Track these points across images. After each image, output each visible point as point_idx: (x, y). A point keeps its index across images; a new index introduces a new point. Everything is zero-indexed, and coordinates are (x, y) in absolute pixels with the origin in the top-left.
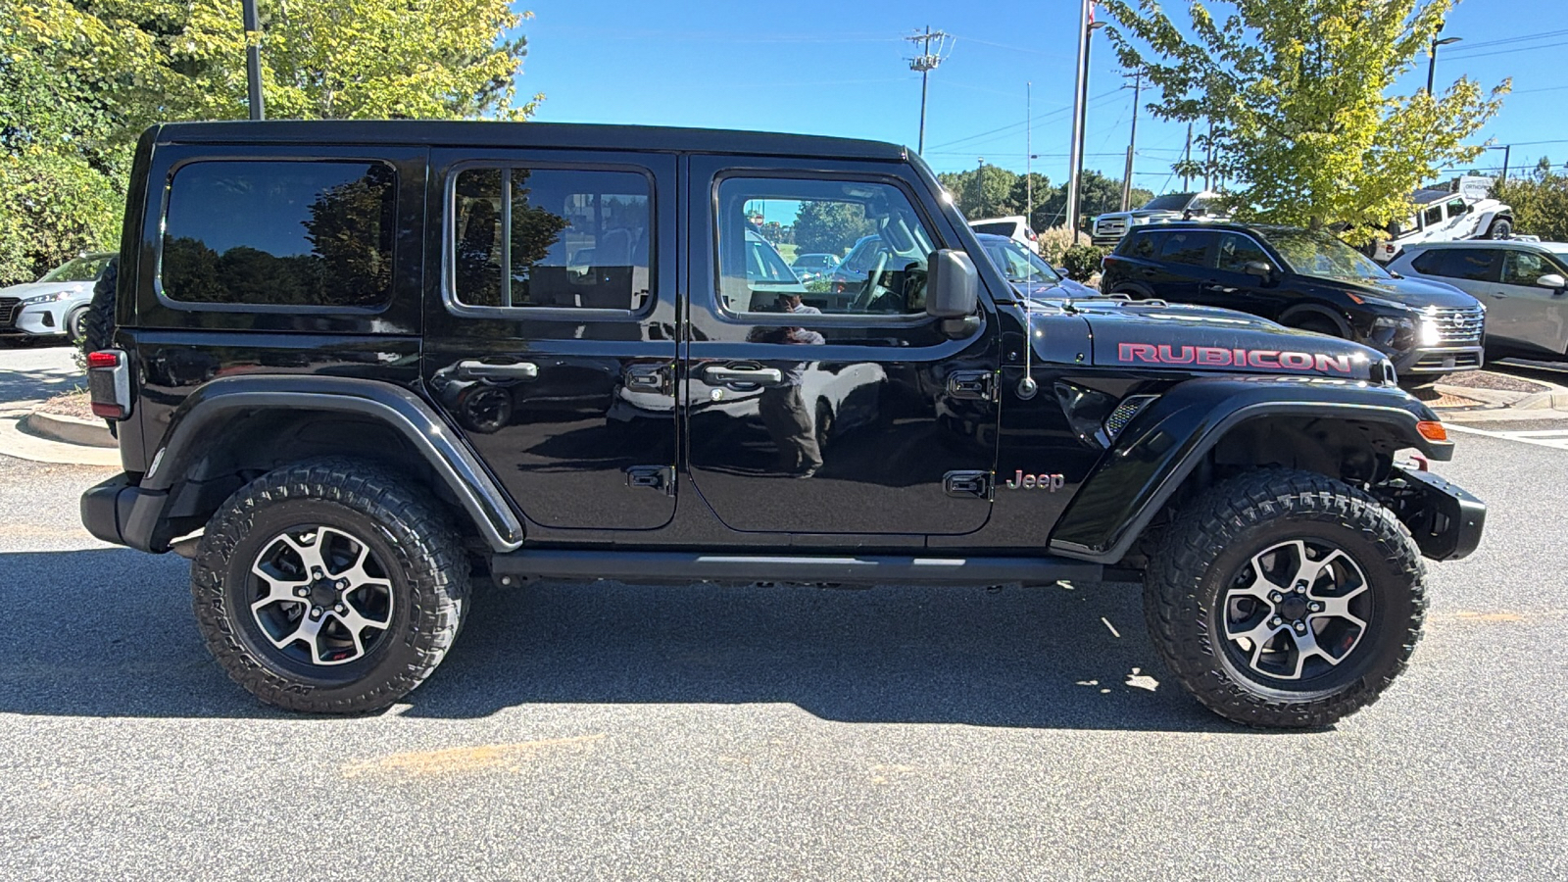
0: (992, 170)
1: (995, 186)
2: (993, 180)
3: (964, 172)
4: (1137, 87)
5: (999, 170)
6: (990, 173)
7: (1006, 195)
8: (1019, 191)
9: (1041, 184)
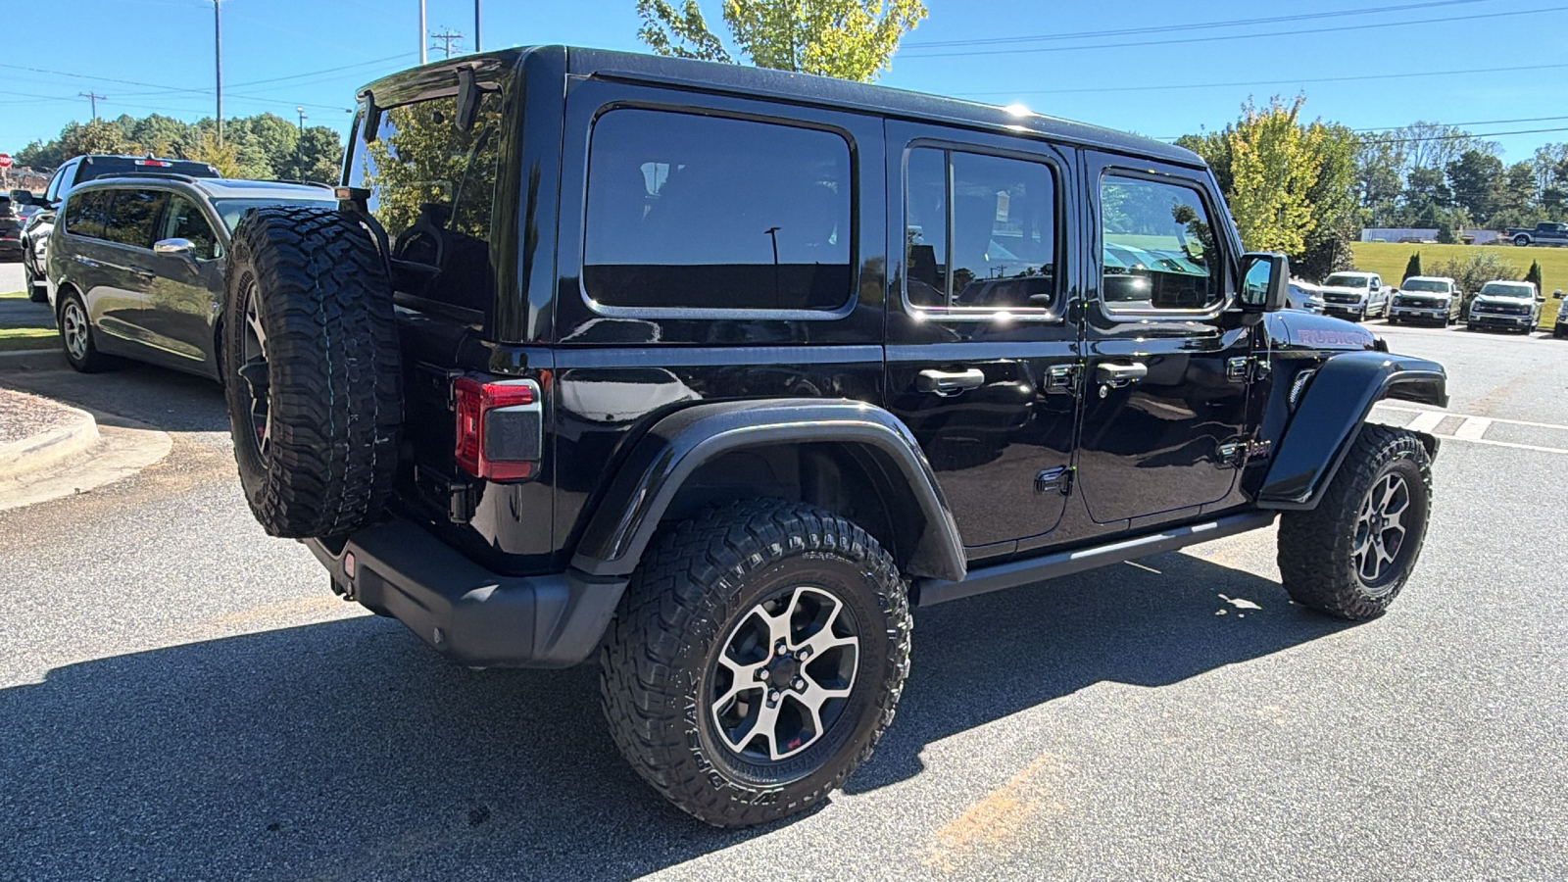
0: (271, 119)
1: (277, 136)
2: (274, 131)
3: (235, 118)
4: (447, 50)
5: (281, 120)
6: (270, 122)
7: (292, 147)
8: (307, 145)
9: (331, 139)
